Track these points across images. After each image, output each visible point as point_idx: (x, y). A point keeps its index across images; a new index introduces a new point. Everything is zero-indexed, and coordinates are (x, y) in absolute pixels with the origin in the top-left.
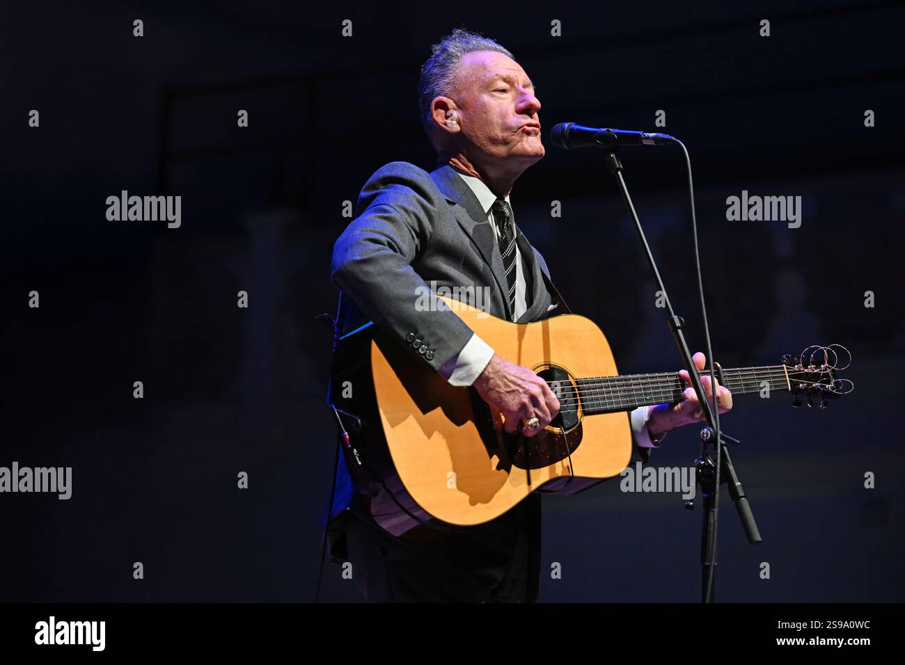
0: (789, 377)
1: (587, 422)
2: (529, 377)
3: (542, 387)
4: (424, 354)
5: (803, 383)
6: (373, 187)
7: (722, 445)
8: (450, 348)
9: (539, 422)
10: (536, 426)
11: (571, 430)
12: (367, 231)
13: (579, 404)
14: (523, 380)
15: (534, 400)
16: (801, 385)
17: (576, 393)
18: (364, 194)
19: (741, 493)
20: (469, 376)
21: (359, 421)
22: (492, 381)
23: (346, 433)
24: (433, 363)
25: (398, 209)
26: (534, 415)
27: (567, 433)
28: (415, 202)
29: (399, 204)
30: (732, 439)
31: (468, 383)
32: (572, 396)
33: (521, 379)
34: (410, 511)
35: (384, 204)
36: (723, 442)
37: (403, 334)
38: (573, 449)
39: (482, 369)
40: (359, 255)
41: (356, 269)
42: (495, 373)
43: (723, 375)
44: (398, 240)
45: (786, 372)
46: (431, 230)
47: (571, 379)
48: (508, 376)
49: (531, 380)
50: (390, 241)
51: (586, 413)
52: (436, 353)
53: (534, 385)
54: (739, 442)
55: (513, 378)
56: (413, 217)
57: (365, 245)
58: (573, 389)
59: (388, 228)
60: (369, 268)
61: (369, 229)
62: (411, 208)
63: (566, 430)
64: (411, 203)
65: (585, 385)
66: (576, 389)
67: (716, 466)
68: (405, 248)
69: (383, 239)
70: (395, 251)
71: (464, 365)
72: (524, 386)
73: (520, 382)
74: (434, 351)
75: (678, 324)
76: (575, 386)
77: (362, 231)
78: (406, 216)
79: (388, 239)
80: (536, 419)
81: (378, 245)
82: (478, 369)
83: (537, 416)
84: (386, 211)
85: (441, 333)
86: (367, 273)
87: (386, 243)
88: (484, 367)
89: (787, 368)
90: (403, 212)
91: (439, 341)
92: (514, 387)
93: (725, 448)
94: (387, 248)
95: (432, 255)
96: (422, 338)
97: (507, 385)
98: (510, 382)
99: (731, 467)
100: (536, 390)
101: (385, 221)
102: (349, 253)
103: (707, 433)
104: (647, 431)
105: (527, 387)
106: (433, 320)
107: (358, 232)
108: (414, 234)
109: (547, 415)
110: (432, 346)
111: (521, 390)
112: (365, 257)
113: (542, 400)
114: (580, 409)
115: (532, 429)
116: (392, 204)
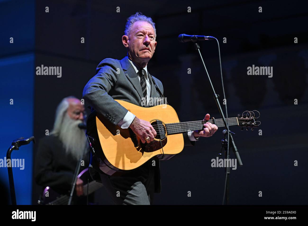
0: (238, 121)
1: (169, 137)
2: (147, 124)
3: (151, 128)
4: (112, 121)
5: (243, 123)
6: (100, 66)
7: (230, 135)
8: (119, 117)
9: (150, 138)
10: (149, 140)
11: (163, 140)
12: (93, 83)
13: (166, 131)
14: (145, 126)
15: (148, 132)
16: (243, 124)
17: (165, 128)
18: (97, 68)
19: (236, 150)
20: (127, 126)
21: (93, 139)
22: (135, 126)
23: (90, 143)
24: (114, 123)
25: (105, 74)
26: (148, 136)
27: (162, 141)
28: (111, 71)
29: (106, 72)
30: (233, 133)
31: (127, 128)
32: (164, 129)
33: (144, 125)
34: (109, 166)
35: (101, 73)
36: (230, 134)
37: (105, 115)
38: (164, 146)
39: (131, 123)
40: (89, 92)
41: (89, 96)
42: (135, 123)
43: (215, 121)
44: (104, 85)
45: (237, 120)
46: (116, 80)
47: (163, 124)
48: (140, 124)
49: (147, 125)
50: (100, 86)
51: (168, 134)
52: (115, 120)
53: (148, 127)
54: (235, 134)
55: (141, 125)
56: (110, 76)
57: (91, 88)
58: (164, 127)
59: (101, 81)
60: (93, 96)
61: (93, 82)
62: (109, 73)
63: (161, 140)
64: (110, 72)
65: (168, 126)
66: (165, 127)
67: (228, 141)
68: (106, 87)
69: (98, 85)
70: (102, 89)
71: (125, 122)
72: (144, 127)
73: (143, 126)
74: (115, 119)
75: (217, 97)
76: (165, 126)
77: (91, 83)
78: (108, 76)
79: (100, 85)
80: (149, 138)
81: (96, 88)
82: (130, 123)
83: (149, 136)
84: (101, 75)
85: (117, 113)
86: (92, 97)
87: (99, 87)
88: (132, 122)
89: (238, 118)
90: (107, 75)
91: (116, 116)
92: (141, 128)
93: (231, 136)
94: (100, 88)
95: (117, 87)
96: (110, 116)
97: (139, 127)
98: (140, 126)
99: (233, 142)
100: (148, 129)
101: (100, 79)
102: (86, 91)
103: (225, 131)
104: (193, 137)
105: (145, 128)
106: (114, 109)
107: (90, 84)
108: (110, 81)
109: (152, 136)
110: (114, 118)
111: (143, 128)
112: (91, 92)
113: (150, 131)
114: (166, 133)
115: (148, 141)
116: (103, 73)
